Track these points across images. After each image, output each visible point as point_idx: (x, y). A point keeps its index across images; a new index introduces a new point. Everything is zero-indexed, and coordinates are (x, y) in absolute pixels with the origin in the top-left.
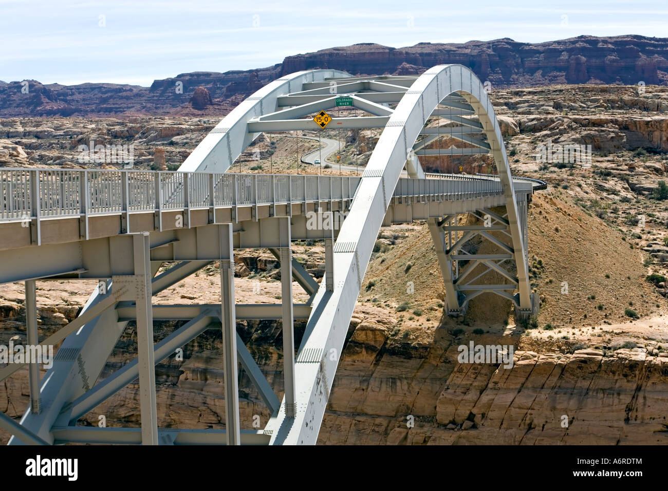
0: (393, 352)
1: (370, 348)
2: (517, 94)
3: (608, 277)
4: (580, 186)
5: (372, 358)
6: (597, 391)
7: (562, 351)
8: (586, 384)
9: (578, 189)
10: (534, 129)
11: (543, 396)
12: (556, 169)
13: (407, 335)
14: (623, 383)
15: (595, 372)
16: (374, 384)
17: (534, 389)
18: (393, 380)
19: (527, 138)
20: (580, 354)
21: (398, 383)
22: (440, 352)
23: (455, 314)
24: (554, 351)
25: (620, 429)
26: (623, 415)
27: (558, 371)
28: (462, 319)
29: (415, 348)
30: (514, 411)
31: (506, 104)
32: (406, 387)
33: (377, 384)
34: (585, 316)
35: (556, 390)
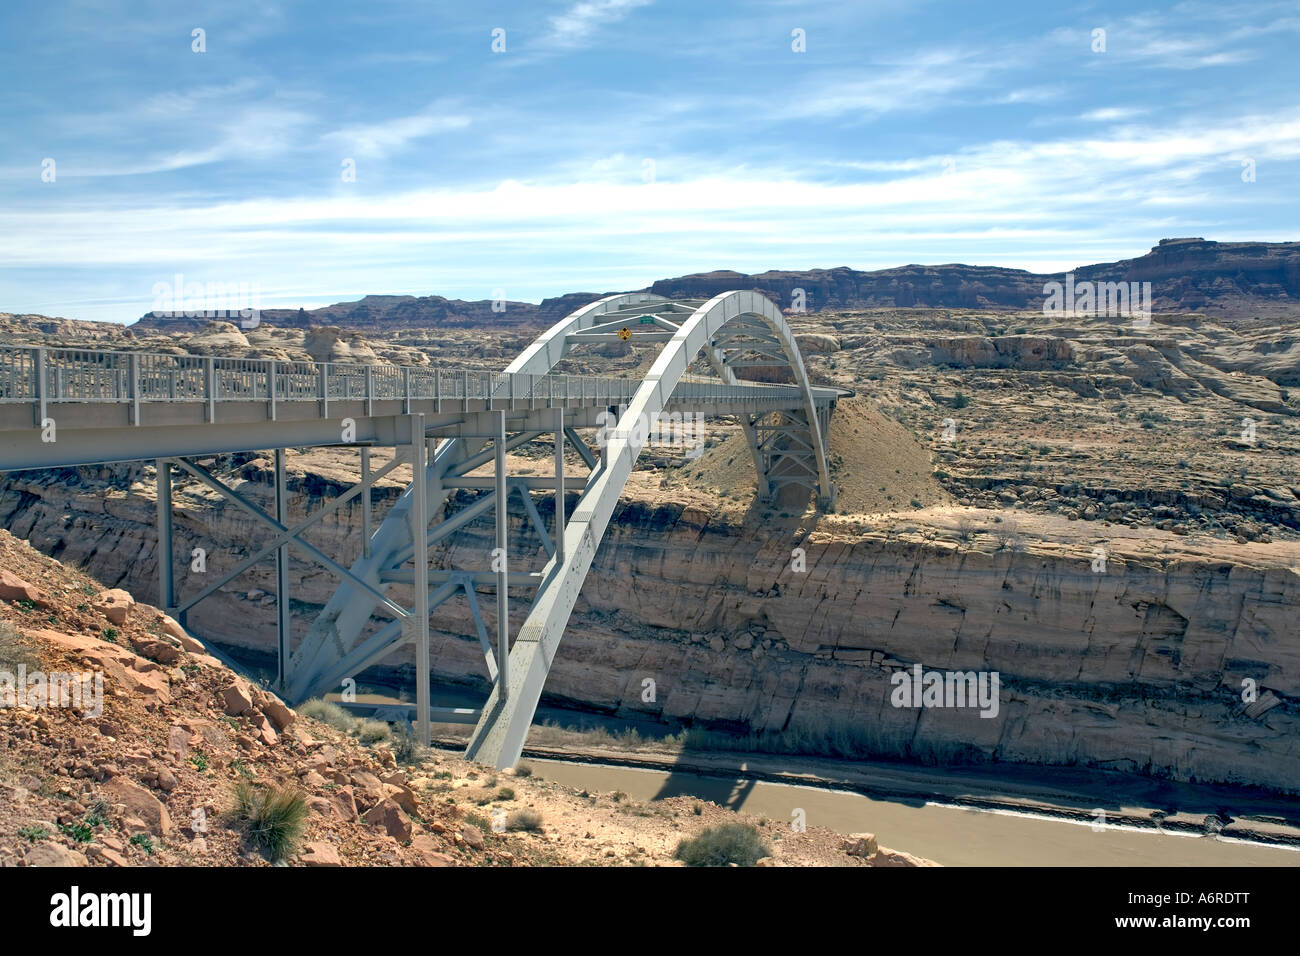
0: (714, 531)
1: (695, 527)
2: (844, 315)
3: (898, 472)
4: (886, 395)
5: (696, 535)
6: (881, 568)
7: (853, 533)
8: (871, 562)
9: (885, 398)
10: (853, 346)
11: (835, 571)
12: (868, 381)
13: (725, 517)
14: (903, 561)
15: (879, 552)
16: (697, 557)
17: (828, 564)
18: (713, 555)
19: (846, 354)
20: (867, 536)
21: (717, 557)
22: (752, 532)
23: (766, 500)
24: (846, 533)
25: (900, 601)
26: (903, 589)
27: (848, 550)
28: (771, 505)
29: (731, 527)
30: (811, 583)
31: (834, 325)
32: (723, 561)
33: (700, 556)
34: (876, 505)
35: (846, 566)
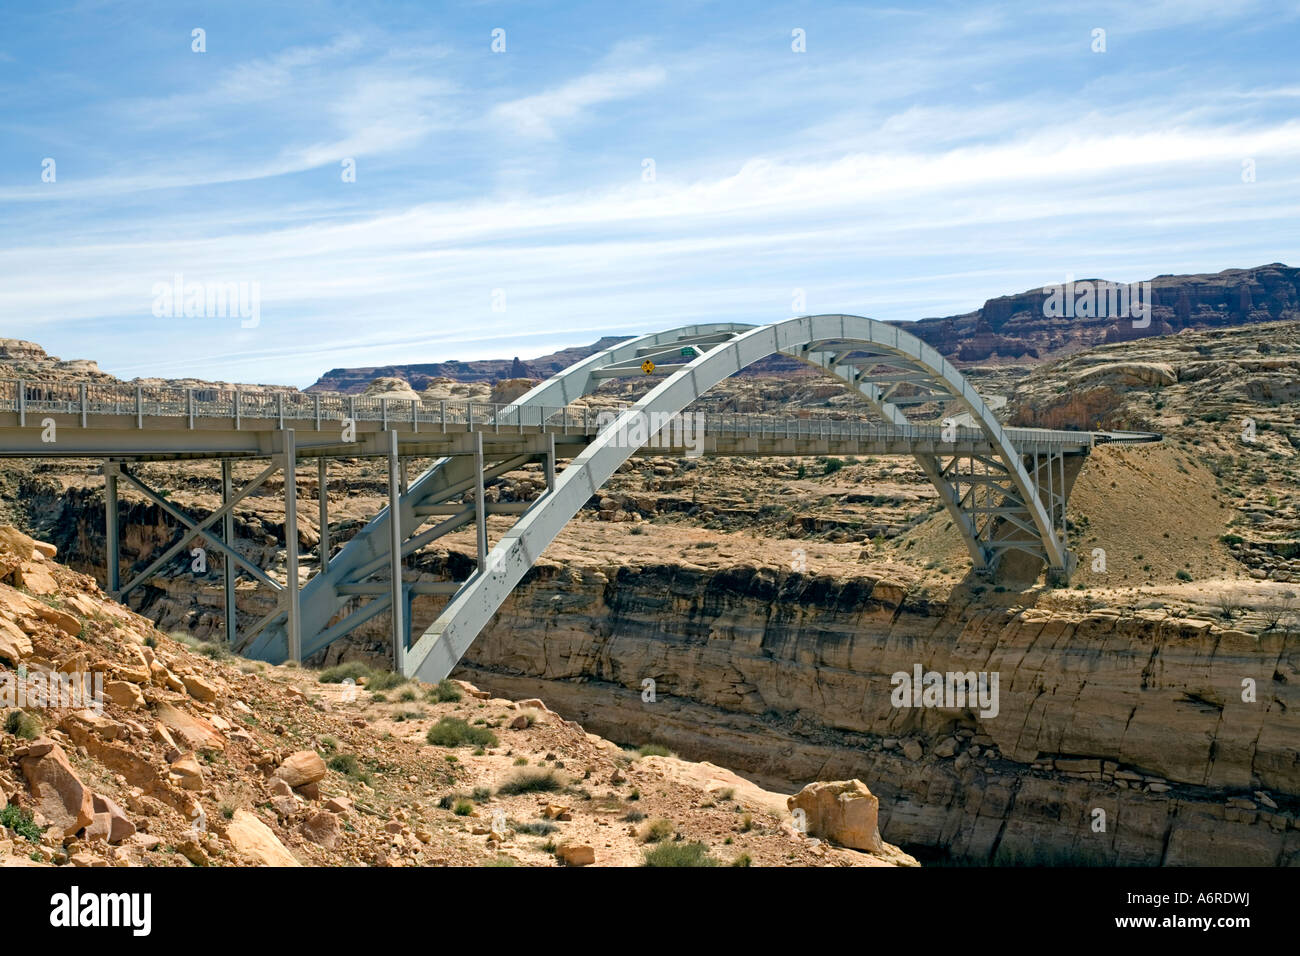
0: (911, 610)
1: (888, 606)
3: (1166, 536)
5: (890, 615)
6: (1110, 653)
7: (1080, 610)
8: (1098, 645)
11: (1054, 657)
13: (925, 592)
14: (1136, 644)
15: (1109, 632)
16: (890, 642)
17: (1044, 649)
18: (909, 639)
20: (1096, 613)
21: (915, 642)
22: (957, 611)
23: (983, 572)
24: (1071, 610)
25: (1136, 696)
26: (1139, 680)
27: (1070, 631)
28: (987, 577)
29: (932, 605)
30: (1022, 672)
32: (922, 647)
33: (894, 642)
34: (1125, 577)
35: (1067, 651)
